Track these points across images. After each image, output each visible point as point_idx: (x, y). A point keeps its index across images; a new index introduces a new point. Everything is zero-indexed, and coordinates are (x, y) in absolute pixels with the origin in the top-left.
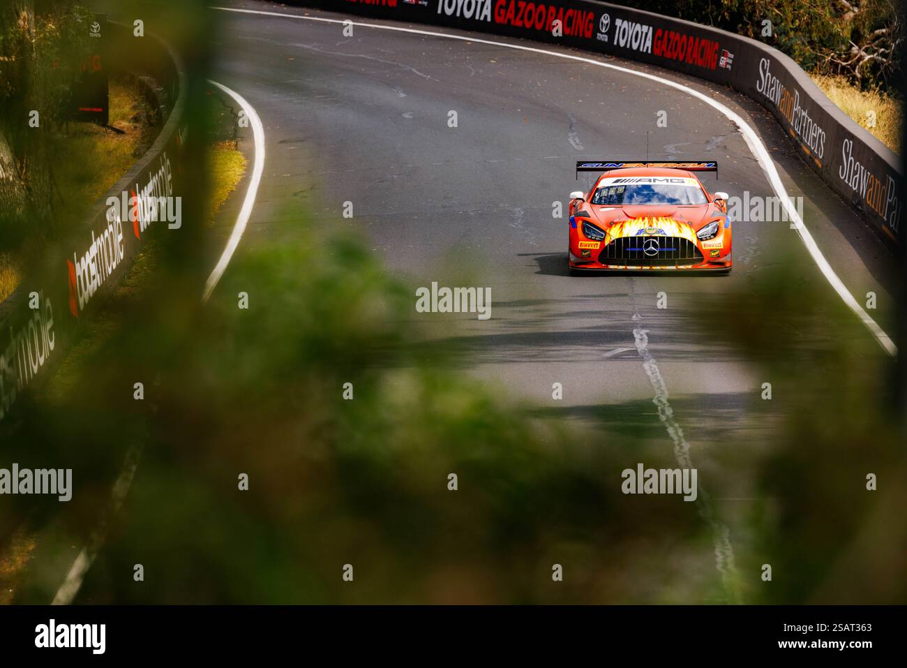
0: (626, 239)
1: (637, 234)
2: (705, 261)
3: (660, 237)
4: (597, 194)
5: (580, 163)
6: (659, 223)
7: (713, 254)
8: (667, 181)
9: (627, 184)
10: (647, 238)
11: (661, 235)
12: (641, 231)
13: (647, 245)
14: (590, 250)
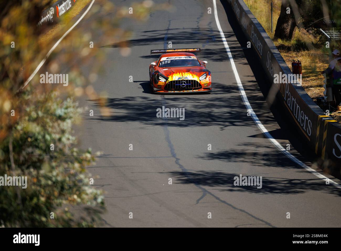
0: (174, 81)
1: (178, 79)
2: (202, 88)
3: (186, 80)
4: (160, 63)
5: (152, 51)
6: (185, 75)
7: (205, 85)
8: (185, 57)
9: (171, 59)
10: (182, 81)
11: (186, 79)
12: (179, 78)
13: (182, 83)
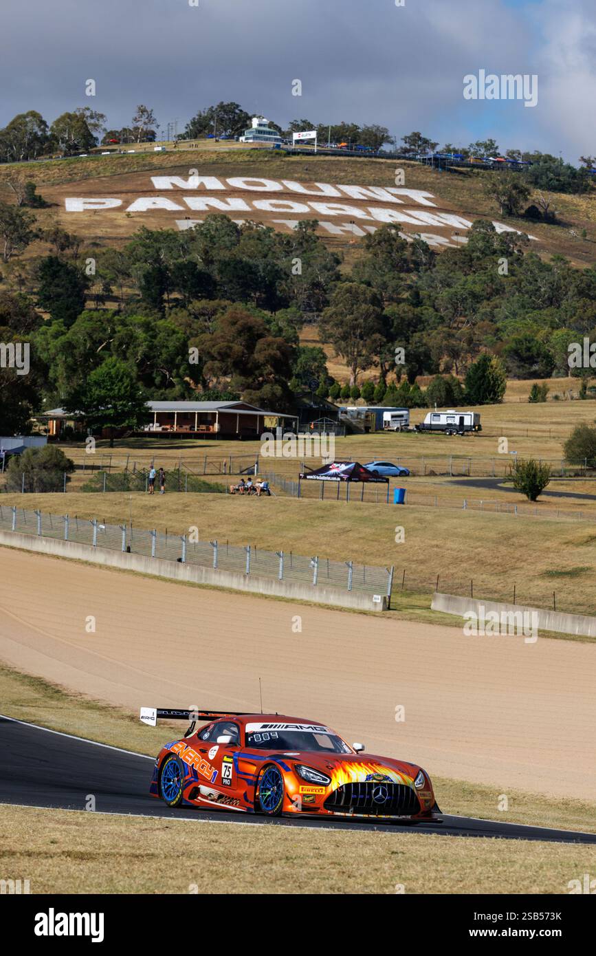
0: (356, 784)
1: (367, 780)
2: (420, 811)
3: (388, 785)
4: (249, 739)
7: (426, 804)
8: (312, 727)
10: (376, 784)
11: (388, 782)
12: (370, 777)
13: (377, 792)
14: (315, 795)
